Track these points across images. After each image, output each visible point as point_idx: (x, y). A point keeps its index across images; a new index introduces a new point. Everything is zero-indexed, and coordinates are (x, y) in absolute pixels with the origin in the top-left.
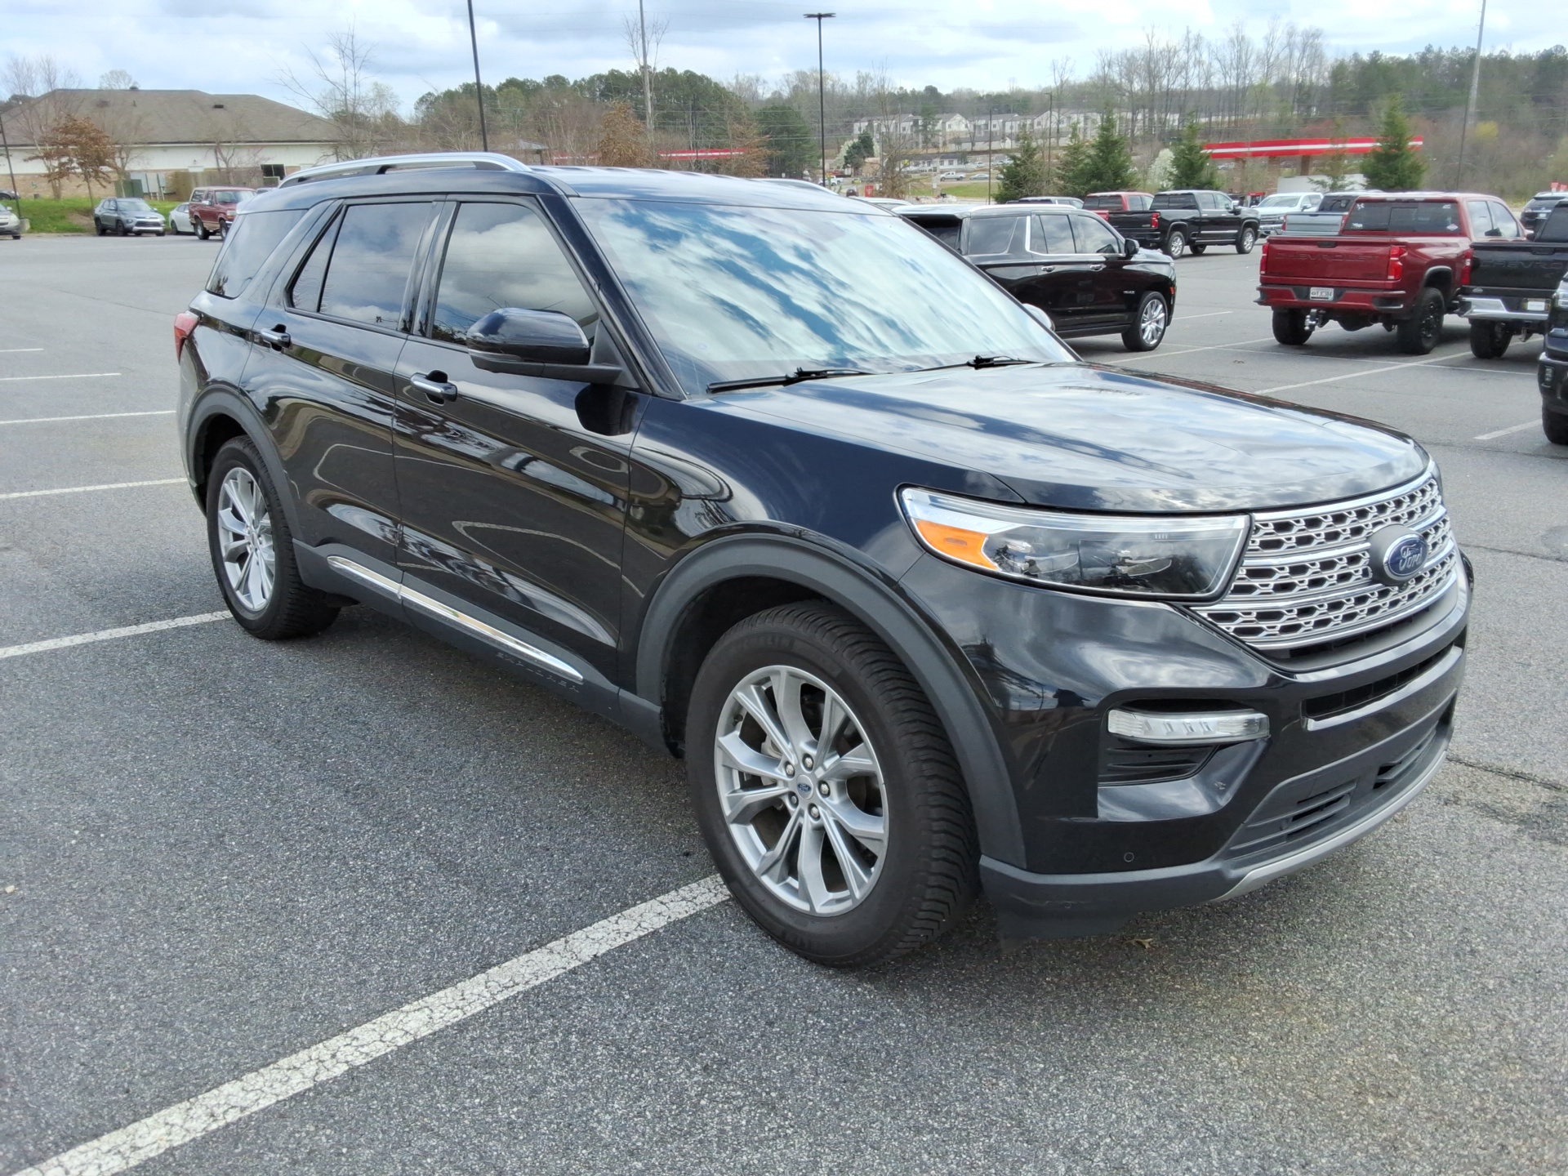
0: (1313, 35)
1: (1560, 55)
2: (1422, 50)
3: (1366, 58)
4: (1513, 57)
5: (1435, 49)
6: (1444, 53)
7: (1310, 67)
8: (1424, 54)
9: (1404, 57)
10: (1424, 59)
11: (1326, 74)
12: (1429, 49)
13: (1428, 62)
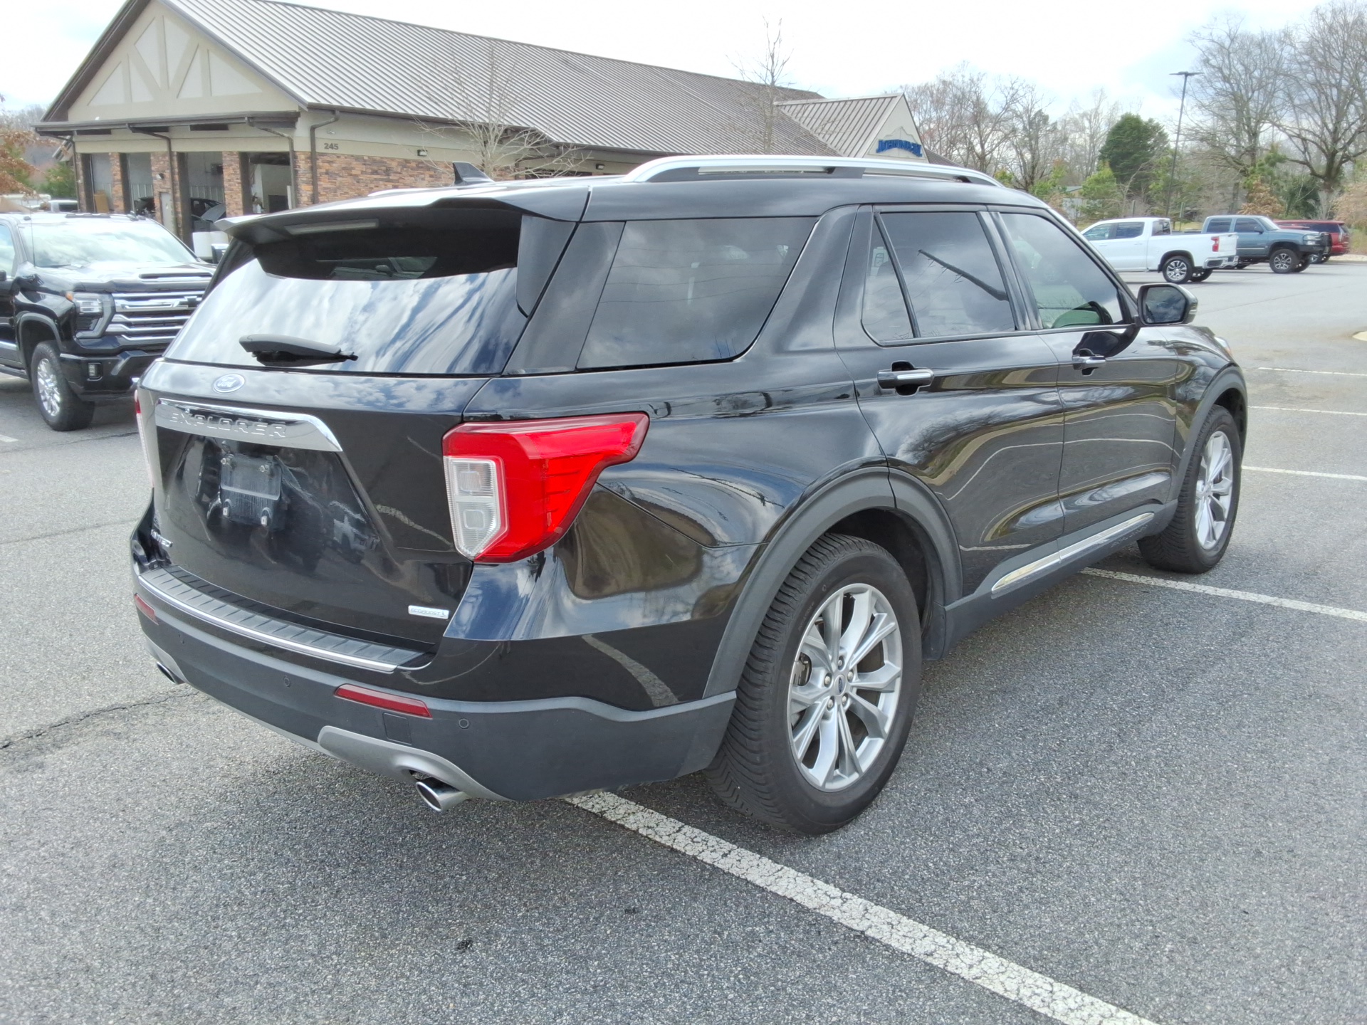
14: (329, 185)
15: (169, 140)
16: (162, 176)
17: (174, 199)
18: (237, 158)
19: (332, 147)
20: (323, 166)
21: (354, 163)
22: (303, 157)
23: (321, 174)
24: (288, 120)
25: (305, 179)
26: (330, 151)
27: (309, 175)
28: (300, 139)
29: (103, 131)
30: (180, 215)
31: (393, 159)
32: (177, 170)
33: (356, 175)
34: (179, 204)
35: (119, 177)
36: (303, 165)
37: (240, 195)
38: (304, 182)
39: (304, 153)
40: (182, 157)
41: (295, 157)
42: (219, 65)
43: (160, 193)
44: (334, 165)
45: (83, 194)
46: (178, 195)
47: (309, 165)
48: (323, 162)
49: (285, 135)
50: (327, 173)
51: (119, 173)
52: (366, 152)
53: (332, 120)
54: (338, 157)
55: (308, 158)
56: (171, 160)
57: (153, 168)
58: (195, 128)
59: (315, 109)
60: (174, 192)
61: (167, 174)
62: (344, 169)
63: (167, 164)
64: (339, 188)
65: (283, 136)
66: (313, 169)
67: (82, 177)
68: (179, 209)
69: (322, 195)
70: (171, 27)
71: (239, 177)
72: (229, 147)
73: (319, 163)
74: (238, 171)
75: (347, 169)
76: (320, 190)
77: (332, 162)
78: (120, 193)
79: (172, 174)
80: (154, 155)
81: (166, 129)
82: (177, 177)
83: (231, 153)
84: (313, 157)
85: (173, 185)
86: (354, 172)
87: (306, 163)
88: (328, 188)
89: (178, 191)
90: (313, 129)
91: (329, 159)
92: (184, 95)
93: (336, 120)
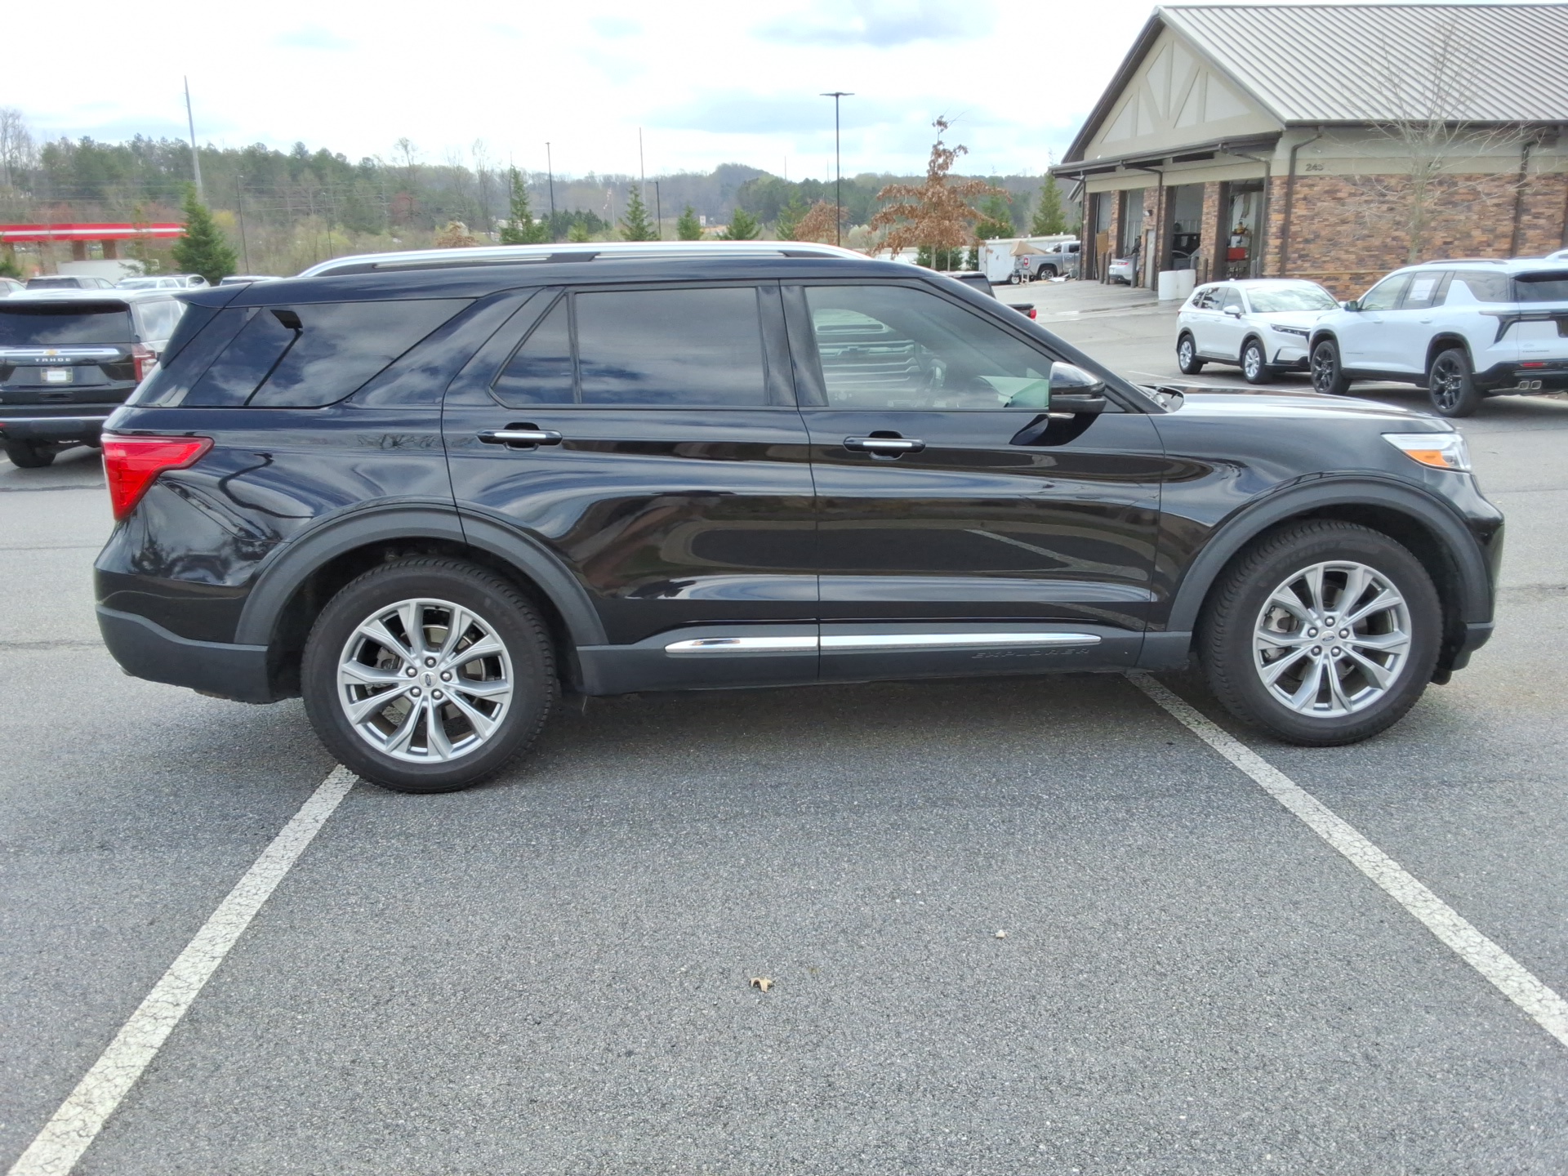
0: (12, 115)
1: (263, 151)
2: (132, 139)
3: (77, 143)
4: (221, 150)
5: (145, 138)
6: (154, 142)
7: (18, 148)
8: (134, 142)
9: (115, 144)
10: (135, 146)
11: (38, 156)
12: (138, 138)
13: (139, 151)
14: (1304, 212)
15: (1161, 174)
16: (1151, 212)
17: (1157, 238)
18: (1217, 188)
19: (1315, 168)
20: (1301, 190)
21: (1342, 184)
22: (1278, 182)
23: (1298, 200)
24: (1267, 142)
25: (1277, 207)
26: (1313, 173)
27: (1282, 202)
28: (1279, 162)
29: (1107, 169)
30: (1160, 254)
31: (1392, 176)
32: (1164, 206)
33: (1340, 199)
34: (1161, 241)
35: (1116, 216)
36: (1277, 192)
37: (1215, 229)
38: (1275, 211)
39: (1279, 177)
40: (1171, 190)
41: (1270, 183)
42: (1215, 87)
43: (1147, 231)
44: (1315, 188)
45: (1086, 234)
46: (1162, 232)
47: (1285, 190)
48: (1301, 186)
49: (1263, 159)
50: (1305, 199)
51: (1117, 212)
52: (1357, 171)
53: (1314, 137)
54: (1321, 179)
55: (1284, 183)
56: (1160, 195)
57: (1145, 205)
58: (1177, 160)
59: (1295, 127)
60: (1158, 230)
61: (1155, 211)
62: (1327, 192)
63: (1156, 200)
64: (1317, 215)
65: (1259, 161)
66: (1289, 195)
67: (1087, 218)
68: (1160, 247)
69: (1296, 224)
70: (1180, 54)
71: (1216, 209)
72: (1210, 176)
73: (1297, 187)
74: (1217, 203)
75: (1332, 193)
76: (1293, 218)
77: (1313, 185)
78: (1115, 233)
79: (1159, 209)
80: (1148, 191)
81: (1159, 163)
82: (1163, 212)
83: (1213, 184)
84: (1291, 181)
85: (1158, 221)
86: (1339, 195)
87: (1282, 188)
88: (1303, 216)
89: (1162, 228)
90: (1294, 150)
91: (1310, 182)
92: (1180, 125)
93: (1319, 137)
